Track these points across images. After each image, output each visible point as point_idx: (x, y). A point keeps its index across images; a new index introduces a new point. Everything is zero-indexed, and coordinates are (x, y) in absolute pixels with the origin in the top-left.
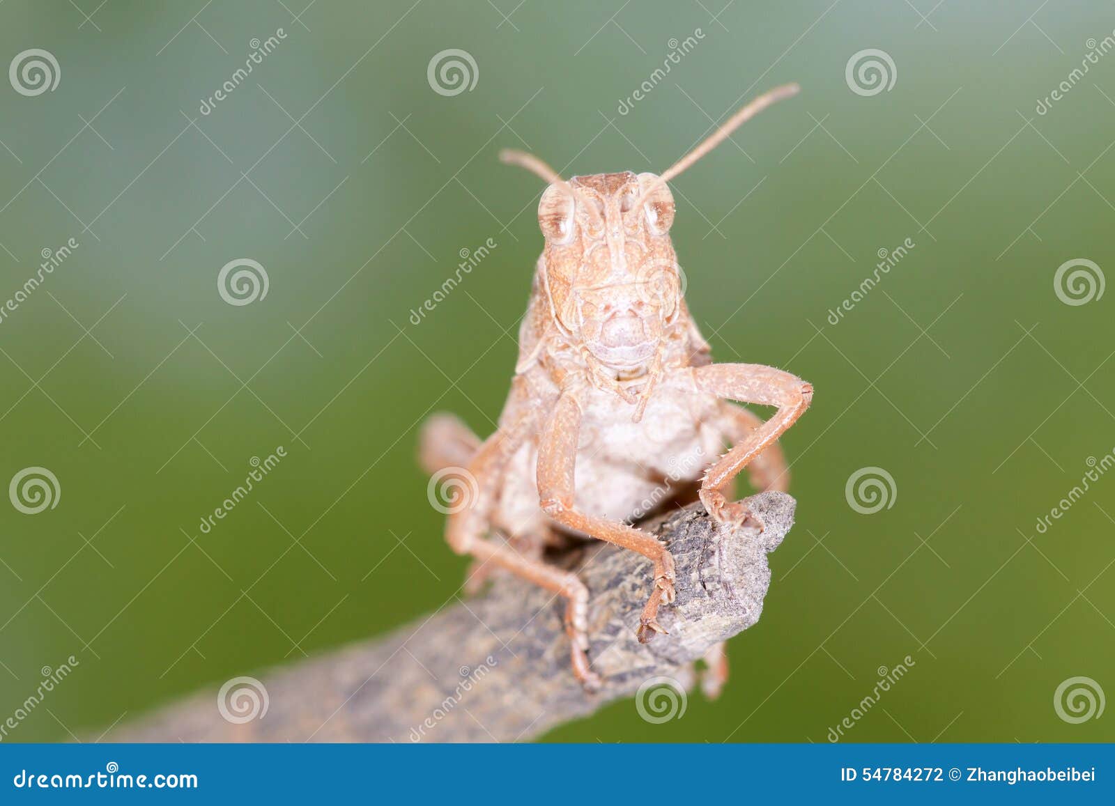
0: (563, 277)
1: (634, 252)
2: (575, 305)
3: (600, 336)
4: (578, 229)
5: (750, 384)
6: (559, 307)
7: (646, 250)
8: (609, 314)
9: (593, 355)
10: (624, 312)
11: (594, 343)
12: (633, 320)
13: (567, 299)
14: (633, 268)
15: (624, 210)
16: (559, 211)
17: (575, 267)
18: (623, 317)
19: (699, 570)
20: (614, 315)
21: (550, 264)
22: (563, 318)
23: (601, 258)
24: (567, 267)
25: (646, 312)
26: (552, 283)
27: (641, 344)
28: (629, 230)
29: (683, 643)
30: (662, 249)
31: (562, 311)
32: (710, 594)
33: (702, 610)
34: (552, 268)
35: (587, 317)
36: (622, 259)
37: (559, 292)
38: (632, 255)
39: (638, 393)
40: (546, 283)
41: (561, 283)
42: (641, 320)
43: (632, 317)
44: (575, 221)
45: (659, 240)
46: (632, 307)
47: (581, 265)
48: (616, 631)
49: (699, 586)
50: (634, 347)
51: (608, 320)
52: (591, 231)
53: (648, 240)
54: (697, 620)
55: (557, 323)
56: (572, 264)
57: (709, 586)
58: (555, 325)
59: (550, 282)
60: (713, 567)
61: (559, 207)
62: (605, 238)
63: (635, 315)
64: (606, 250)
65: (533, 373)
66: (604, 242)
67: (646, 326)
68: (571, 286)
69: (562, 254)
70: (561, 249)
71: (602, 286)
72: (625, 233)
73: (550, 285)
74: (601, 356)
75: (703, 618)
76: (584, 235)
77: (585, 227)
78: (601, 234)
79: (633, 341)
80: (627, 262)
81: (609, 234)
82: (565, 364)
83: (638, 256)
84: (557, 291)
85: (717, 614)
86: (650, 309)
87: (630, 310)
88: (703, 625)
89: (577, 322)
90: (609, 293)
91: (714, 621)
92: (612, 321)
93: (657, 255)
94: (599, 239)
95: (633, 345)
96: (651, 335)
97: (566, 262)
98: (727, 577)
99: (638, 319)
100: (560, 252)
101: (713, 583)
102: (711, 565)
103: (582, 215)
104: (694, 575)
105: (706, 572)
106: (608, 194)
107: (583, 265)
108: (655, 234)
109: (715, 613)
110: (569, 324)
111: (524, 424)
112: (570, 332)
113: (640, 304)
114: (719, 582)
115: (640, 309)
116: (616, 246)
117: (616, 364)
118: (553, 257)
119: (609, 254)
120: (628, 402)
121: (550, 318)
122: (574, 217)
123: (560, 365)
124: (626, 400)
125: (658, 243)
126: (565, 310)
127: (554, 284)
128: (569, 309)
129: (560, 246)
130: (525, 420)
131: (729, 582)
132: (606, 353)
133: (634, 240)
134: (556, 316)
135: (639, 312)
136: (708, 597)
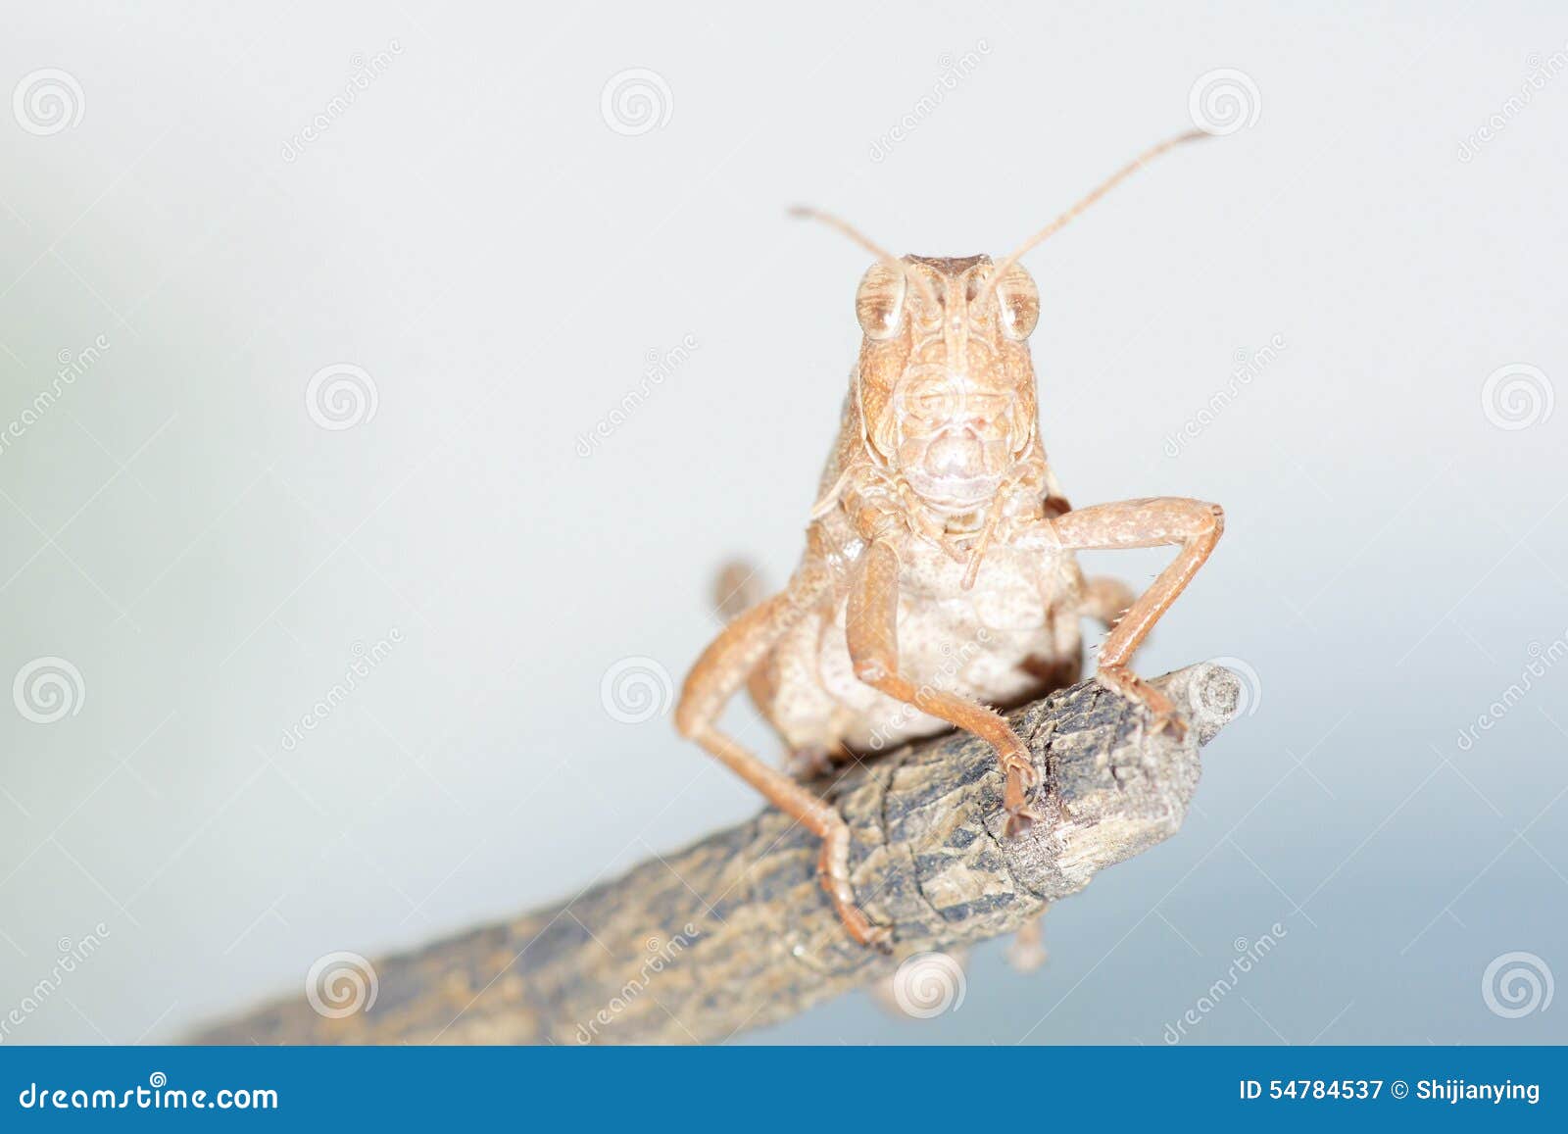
0: (881, 381)
1: (979, 354)
2: (895, 420)
3: (925, 461)
4: (907, 319)
5: (1138, 517)
6: (873, 422)
7: (996, 353)
8: (939, 432)
9: (912, 490)
10: (958, 431)
11: (915, 470)
12: (970, 443)
13: (885, 410)
14: (976, 373)
15: (970, 297)
16: (884, 293)
17: (899, 369)
18: (957, 438)
19: (1110, 750)
20: (944, 435)
21: (866, 365)
22: (877, 439)
23: (934, 357)
24: (888, 368)
25: (988, 435)
26: (865, 392)
27: (978, 478)
28: (975, 324)
29: (1061, 863)
30: (1018, 358)
31: (876, 427)
32: (1121, 784)
33: (1103, 810)
34: (868, 371)
35: (909, 434)
36: (963, 360)
37: (874, 402)
38: (976, 357)
39: (968, 548)
40: (859, 393)
41: (879, 389)
42: (981, 444)
43: (969, 439)
44: (904, 308)
45: (1014, 346)
46: (970, 425)
47: (906, 365)
48: (969, 839)
49: (1107, 773)
50: (968, 480)
51: (937, 441)
52: (924, 321)
53: (999, 343)
54: (1092, 825)
55: (868, 447)
56: (896, 364)
57: (1121, 772)
58: (866, 451)
59: (863, 390)
60: (1132, 747)
61: (884, 288)
62: (941, 331)
63: (974, 437)
64: (941, 346)
65: (831, 518)
66: (940, 336)
67: (987, 453)
68: (891, 394)
69: (883, 352)
70: (882, 346)
71: (931, 393)
72: (971, 328)
73: (862, 394)
74: (923, 490)
75: (1102, 822)
76: (915, 326)
77: (917, 316)
78: (937, 324)
79: (968, 472)
80: (969, 364)
81: (947, 325)
82: (876, 502)
83: (984, 358)
84: (870, 403)
85: (1125, 815)
86: (994, 430)
87: (967, 429)
88: (1097, 835)
89: (895, 443)
90: (940, 404)
91: (1116, 828)
92: (942, 442)
93: (1011, 364)
94: (933, 333)
95: (967, 477)
96: (993, 467)
97: (886, 361)
98: (1150, 761)
99: (977, 443)
100: (880, 350)
101: (1129, 769)
102: (1129, 743)
103: (914, 300)
104: (1102, 758)
105: (1119, 753)
106: (951, 274)
107: (910, 365)
108: (1009, 336)
109: (1121, 814)
110: (884, 447)
111: (814, 590)
112: (884, 459)
113: (981, 422)
114: (1138, 766)
115: (980, 429)
116: (957, 342)
117: (941, 503)
118: (870, 357)
119: (946, 351)
120: (956, 560)
121: (858, 442)
122: (904, 303)
123: (871, 504)
124: (952, 556)
125: (1014, 350)
126: (880, 426)
127: (868, 393)
128: (885, 424)
129: (880, 341)
130: (816, 585)
131: (1152, 769)
132: (930, 486)
133: (983, 339)
134: (869, 439)
135: (978, 433)
136: (1116, 789)
